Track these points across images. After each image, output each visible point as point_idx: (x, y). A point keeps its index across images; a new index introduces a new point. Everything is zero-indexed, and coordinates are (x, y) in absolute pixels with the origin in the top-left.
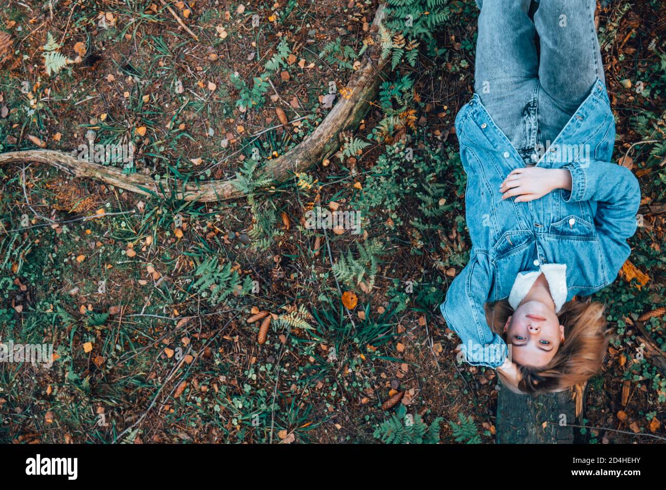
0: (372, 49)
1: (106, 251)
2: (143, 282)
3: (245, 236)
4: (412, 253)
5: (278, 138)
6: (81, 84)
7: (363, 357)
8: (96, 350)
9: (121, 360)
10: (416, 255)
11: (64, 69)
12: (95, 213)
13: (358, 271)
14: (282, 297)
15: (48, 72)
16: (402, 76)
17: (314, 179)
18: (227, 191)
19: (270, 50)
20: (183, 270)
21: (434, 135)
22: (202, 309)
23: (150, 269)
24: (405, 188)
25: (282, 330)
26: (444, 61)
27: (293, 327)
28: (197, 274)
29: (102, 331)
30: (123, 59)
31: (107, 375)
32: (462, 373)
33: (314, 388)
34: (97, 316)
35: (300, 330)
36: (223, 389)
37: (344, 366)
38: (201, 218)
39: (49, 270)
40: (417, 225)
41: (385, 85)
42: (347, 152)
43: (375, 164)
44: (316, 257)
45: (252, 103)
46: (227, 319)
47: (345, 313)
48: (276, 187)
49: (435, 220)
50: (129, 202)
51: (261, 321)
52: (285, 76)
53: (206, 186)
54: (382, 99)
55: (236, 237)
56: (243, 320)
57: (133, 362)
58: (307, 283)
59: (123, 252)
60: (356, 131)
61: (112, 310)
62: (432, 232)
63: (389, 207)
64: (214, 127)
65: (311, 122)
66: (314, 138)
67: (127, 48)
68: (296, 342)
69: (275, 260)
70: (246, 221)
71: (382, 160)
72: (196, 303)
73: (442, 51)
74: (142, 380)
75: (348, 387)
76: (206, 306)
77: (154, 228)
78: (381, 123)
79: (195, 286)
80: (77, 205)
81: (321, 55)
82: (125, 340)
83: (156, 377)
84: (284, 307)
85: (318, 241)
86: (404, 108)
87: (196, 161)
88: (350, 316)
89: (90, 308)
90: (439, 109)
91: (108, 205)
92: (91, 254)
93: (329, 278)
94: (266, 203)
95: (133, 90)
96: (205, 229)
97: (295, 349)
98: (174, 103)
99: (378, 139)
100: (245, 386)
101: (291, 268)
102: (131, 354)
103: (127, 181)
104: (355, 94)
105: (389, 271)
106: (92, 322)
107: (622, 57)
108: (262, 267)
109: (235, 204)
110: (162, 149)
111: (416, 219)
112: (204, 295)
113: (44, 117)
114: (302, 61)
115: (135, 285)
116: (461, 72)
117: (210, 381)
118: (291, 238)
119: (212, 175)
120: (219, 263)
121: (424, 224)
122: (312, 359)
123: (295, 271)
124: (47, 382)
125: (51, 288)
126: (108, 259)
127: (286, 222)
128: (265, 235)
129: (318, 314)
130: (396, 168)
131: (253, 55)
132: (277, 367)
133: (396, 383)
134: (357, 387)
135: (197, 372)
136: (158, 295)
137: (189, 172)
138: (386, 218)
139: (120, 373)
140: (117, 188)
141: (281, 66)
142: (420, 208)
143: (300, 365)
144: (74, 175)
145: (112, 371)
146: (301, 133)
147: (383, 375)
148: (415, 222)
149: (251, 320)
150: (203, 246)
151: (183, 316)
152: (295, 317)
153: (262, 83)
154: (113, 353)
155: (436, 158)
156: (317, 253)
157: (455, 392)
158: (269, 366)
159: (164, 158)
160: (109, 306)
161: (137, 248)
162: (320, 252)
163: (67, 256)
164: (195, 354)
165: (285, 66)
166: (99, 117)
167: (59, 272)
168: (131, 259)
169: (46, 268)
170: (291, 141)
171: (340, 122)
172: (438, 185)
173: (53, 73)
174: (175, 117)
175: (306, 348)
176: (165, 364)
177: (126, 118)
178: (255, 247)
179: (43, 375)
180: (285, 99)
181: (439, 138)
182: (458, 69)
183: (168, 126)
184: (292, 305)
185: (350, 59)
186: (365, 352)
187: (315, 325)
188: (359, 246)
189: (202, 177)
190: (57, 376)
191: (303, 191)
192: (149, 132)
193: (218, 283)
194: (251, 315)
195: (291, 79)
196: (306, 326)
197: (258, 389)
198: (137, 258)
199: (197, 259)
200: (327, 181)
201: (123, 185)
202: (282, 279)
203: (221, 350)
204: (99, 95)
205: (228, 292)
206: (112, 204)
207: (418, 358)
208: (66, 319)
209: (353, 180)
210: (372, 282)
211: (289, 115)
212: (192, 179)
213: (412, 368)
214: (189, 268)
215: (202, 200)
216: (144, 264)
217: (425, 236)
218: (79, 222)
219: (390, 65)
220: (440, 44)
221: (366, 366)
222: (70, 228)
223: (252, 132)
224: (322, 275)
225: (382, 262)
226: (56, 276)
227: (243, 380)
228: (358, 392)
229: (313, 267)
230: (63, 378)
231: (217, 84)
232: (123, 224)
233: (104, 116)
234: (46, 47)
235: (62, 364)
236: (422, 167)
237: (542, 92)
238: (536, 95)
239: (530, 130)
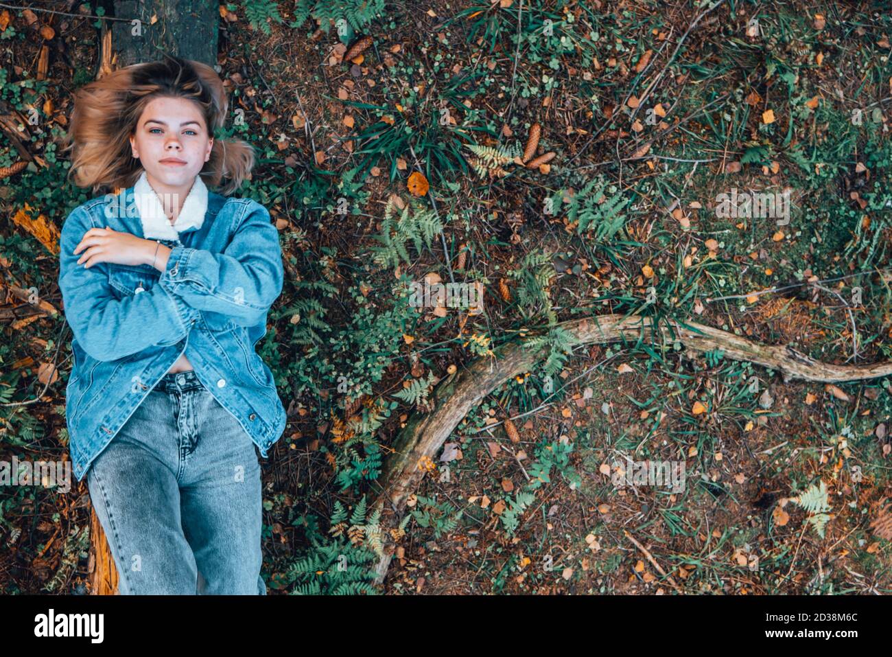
0: (391, 522)
1: (745, 246)
2: (695, 205)
3: (559, 268)
4: (335, 250)
5: (516, 402)
6: (779, 470)
7: (399, 108)
8: (757, 112)
9: (724, 100)
10: (330, 247)
11: (803, 489)
12: (761, 297)
13: (407, 224)
14: (509, 187)
15: (823, 485)
16: (352, 487)
17: (468, 348)
18: (585, 329)
19: (528, 520)
20: (642, 222)
21: (308, 409)
22: (616, 169)
23: (686, 223)
24: (346, 337)
25: (509, 142)
26: (294, 509)
27: (494, 147)
28: (623, 217)
29: (750, 139)
30: (724, 505)
31: (743, 80)
32: (265, 88)
33: (465, 64)
34: (757, 159)
35: (483, 144)
36: (586, 62)
37: (424, 96)
38: (618, 293)
39: (820, 220)
40: (329, 288)
41: (374, 475)
42: (425, 385)
43: (386, 368)
44: (464, 241)
45: (552, 448)
46: (582, 157)
47: (423, 166)
48: (518, 336)
49: (305, 294)
50: (715, 313)
51: (537, 155)
52: (507, 485)
53: (613, 335)
54: (378, 456)
55: (571, 267)
56: (562, 156)
57: (709, 98)
58: (475, 208)
59: (722, 245)
60: (412, 413)
61: (736, 167)
62: (308, 278)
63: (368, 312)
64: (602, 415)
65: (473, 424)
66: (469, 403)
67: (719, 519)
68: (489, 127)
69: (518, 238)
70: (558, 290)
71: (377, 375)
72: (624, 177)
73: (301, 521)
74: (696, 73)
75: (418, 67)
76: (611, 174)
77: (680, 278)
78: (379, 424)
79: (626, 201)
80: (783, 308)
81: (460, 514)
82: (719, 127)
83: (676, 77)
84: (506, 174)
85: (461, 264)
86: (348, 444)
87: (625, 368)
88: (417, 163)
89: (766, 169)
90: (301, 444)
91: (743, 308)
92: (766, 242)
93: (446, 214)
94: (532, 314)
95: (710, 462)
96: (613, 277)
97: (492, 118)
98: (656, 446)
99: (383, 402)
100: (557, 67)
101: (496, 226)
102: (711, 108)
103: (718, 340)
104: (414, 462)
105: (365, 225)
106: (763, 152)
107: (56, 518)
108: (536, 227)
109: (573, 311)
110: (671, 385)
111: (330, 295)
112: (613, 189)
113: (829, 426)
114: (485, 506)
115: (706, 202)
116: (272, 494)
117: (604, 73)
118: (497, 267)
119: (604, 350)
120: (593, 232)
121: (319, 289)
122: (468, 104)
123: (491, 222)
124: (823, 70)
125: (818, 196)
126: (743, 235)
127: (505, 289)
128: (532, 270)
129: (460, 164)
130: (358, 364)
131: (551, 513)
132: (514, 92)
133: (355, 74)
134: (406, 67)
135: (622, 85)
136: (675, 189)
137: (635, 355)
138: (370, 296)
139: (725, 83)
140: (731, 331)
141: (514, 499)
142: (326, 311)
143: (484, 96)
144: (788, 347)
145: (736, 86)
146: (486, 409)
147: (371, 83)
148: (332, 291)
149: (551, 156)
150: (616, 255)
151: (641, 161)
152: (492, 161)
153: (540, 476)
154: (735, 109)
155: (305, 379)
156: (462, 247)
157: (275, 63)
158: (525, 93)
159: (668, 372)
160: (741, 173)
161: (704, 250)
162: (457, 248)
163: (796, 239)
164: (624, 108)
165: (508, 498)
166: (755, 426)
167: (808, 217)
168: (711, 237)
169: (826, 223)
170: (499, 398)
171: (434, 424)
172: (301, 342)
173: (817, 484)
174: (654, 427)
175: (476, 118)
176: (665, 95)
177: (719, 426)
178: (546, 255)
179: (828, 79)
180: (508, 454)
181: (300, 405)
182: (276, 498)
183: (663, 415)
184: (496, 177)
185: (422, 510)
186: (396, 114)
187: (464, 149)
188: (406, 257)
189: (618, 347)
190: (809, 78)
191: (482, 331)
192: (689, 407)
193: (596, 205)
194: (550, 162)
195: (500, 481)
196: (478, 150)
197: (540, 63)
198: (704, 238)
199: (624, 237)
200: (450, 345)
201: (723, 335)
202: (509, 211)
203: (590, 115)
204: (755, 455)
205: (582, 193)
206: (737, 309)
207: (326, 108)
208: (798, 155)
209: (416, 346)
210: (388, 209)
211: (502, 432)
212: (631, 345)
213: (333, 93)
214: (633, 225)
215: (616, 316)
216: (695, 229)
217: (317, 273)
218: (781, 285)
219: (369, 502)
220: (301, 530)
221: (395, 95)
222: (793, 276)
223: (551, 409)
224: (456, 217)
225: (375, 236)
226: (811, 213)
227: (560, 74)
228: (405, 60)
229: (468, 229)
230: (801, 76)
231: (598, 473)
232: (722, 283)
233: (749, 427)
234: (826, 518)
235: (803, 94)
236: (324, 365)
237: (175, 468)
238: (182, 464)
239: (188, 417)
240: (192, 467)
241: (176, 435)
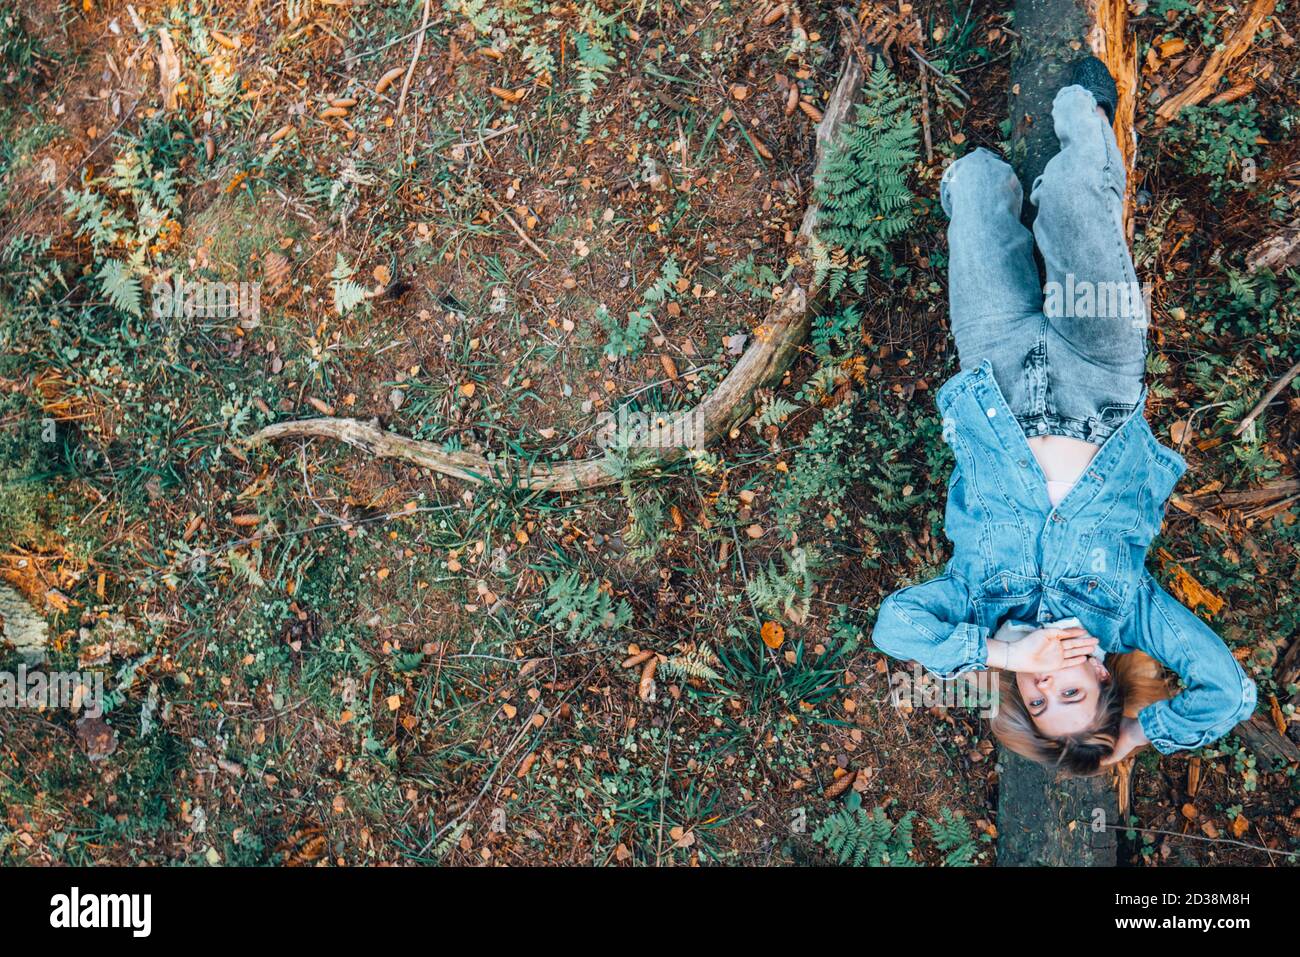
0: (800, 270)
1: (419, 563)
2: (472, 608)
3: (618, 541)
4: (864, 565)
5: (665, 398)
6: (384, 325)
7: (794, 719)
8: (406, 708)
9: (441, 721)
10: (870, 568)
11: (359, 305)
12: (402, 508)
13: (785, 592)
14: (673, 629)
15: (339, 309)
16: (843, 307)
17: (719, 459)
18: (591, 477)
19: (651, 272)
20: (529, 590)
21: (892, 391)
22: (557, 648)
23: (482, 588)
24: (852, 470)
25: (673, 679)
26: (906, 284)
27: (689, 676)
28: (551, 596)
29: (414, 679)
30: (442, 287)
31: (421, 743)
32: (944, 744)
33: (722, 765)
34: (407, 657)
35: (699, 678)
36: (589, 765)
37: (766, 732)
38: (554, 514)
39: (339, 590)
40: (871, 524)
41: (819, 321)
42: (765, 418)
43: (807, 436)
44: (722, 572)
45: (626, 348)
46: (593, 661)
47: (767, 654)
48: (663, 469)
49: (898, 517)
50: (450, 493)
51: (642, 665)
52: (674, 309)
53: (560, 469)
54: (815, 342)
55: (605, 542)
56: (616, 664)
57: (458, 724)
58: (710, 609)
59: (444, 565)
60: (780, 389)
61: (428, 648)
62: (893, 534)
63: (830, 499)
64: (572, 384)
65: (711, 375)
66: (716, 398)
67: (448, 273)
68: (695, 696)
69: (663, 575)
70: (620, 518)
71: (818, 430)
72: (548, 638)
73: (899, 272)
74: (471, 751)
75: (773, 763)
76: (562, 643)
77: (488, 530)
78: (815, 376)
79: (546, 614)
80: (377, 500)
81: (727, 278)
82: (447, 692)
83: (492, 747)
84: (678, 646)
85: (724, 547)
86: (849, 354)
87: (547, 433)
88: (774, 658)
89: (397, 646)
90: (899, 354)
91: (422, 496)
92: (397, 567)
93: (742, 602)
94: (648, 494)
95: (456, 332)
96: (560, 531)
97: (692, 706)
98: (514, 350)
99: (811, 399)
100: (621, 760)
101: (686, 587)
102: (455, 713)
103: (448, 463)
104: (776, 334)
105: (831, 592)
106: (400, 665)
107: (1170, 276)
108: (644, 587)
109: (603, 495)
110: (498, 415)
111: (870, 516)
112: (560, 626)
113: (332, 371)
114: (698, 287)
115: (460, 612)
116: (930, 299)
117: (570, 752)
118: (685, 543)
119: (570, 453)
120: (581, 580)
121: (881, 523)
122: (718, 722)
123: (692, 592)
124: (335, 752)
125: (342, 616)
126: (421, 575)
127: (677, 519)
128: (647, 540)
129: (724, 655)
130: (840, 441)
131: (626, 279)
132: (667, 733)
133: (843, 758)
134: (787, 764)
135: (551, 739)
136: (493, 626)
137: (536, 448)
138: (825, 512)
139: (440, 739)
140: (433, 472)
141: (667, 295)
142: (874, 499)
143: (701, 730)
144: (374, 455)
145: (428, 737)
146: (698, 391)
147: (825, 747)
148: (868, 520)
149: (628, 664)
150: (557, 555)
151: (530, 657)
152: (694, 660)
153: (641, 319)
154: (430, 712)
155: (897, 426)
156: (724, 565)
157: (933, 773)
158: (656, 732)
159: (501, 429)
160: (423, 643)
161: (462, 559)
162: (729, 563)
163: (364, 570)
164: (548, 714)
165: (673, 295)
166: (408, 371)
167: (352, 594)
168: (455, 574)
169: (334, 588)
170: (683, 403)
171: (754, 376)
172: (901, 466)
173: (344, 310)
174: (516, 370)
175: (710, 706)
176: (504, 728)
177: (447, 371)
178: (633, 558)
179: (330, 742)
180: (673, 342)
181: (901, 396)
182: (926, 296)
183: (506, 382)
184: (689, 643)
185: (767, 283)
186: (797, 712)
187: (722, 672)
188: (785, 555)
189: (555, 456)
190: (350, 744)
191: (702, 475)
192: (478, 391)
193: (581, 611)
194: (629, 656)
195: (682, 314)
196: (710, 674)
197: (639, 766)
198: (462, 572)
199: (548, 574)
200: (737, 460)
201: (443, 468)
202: (673, 604)
203: (584, 707)
204: (408, 340)
205: (595, 624)
206: (427, 495)
207: (876, 721)
208: (363, 662)
209: (773, 460)
210: (807, 608)
211: (680, 365)
212: (541, 459)
213: (867, 736)
214: (538, 587)
215: (557, 489)
216: (472, 582)
217: (883, 540)
218: (381, 521)
219: (826, 291)
220: (899, 259)
221: (798, 732)
222: (369, 531)
223: (626, 390)
224: (731, 598)
225: (819, 579)
226: (349, 598)
227: (617, 752)
228: (788, 772)
229: (718, 585)
230: (359, 747)
231: (576, 321)
232: (443, 524)
233: (415, 370)
234: (335, 274)
235: (358, 726)
236: (877, 441)
237: (1051, 333)
238: (1043, 338)
239: (1035, 388)
240: (1031, 334)
241: (1049, 369)
